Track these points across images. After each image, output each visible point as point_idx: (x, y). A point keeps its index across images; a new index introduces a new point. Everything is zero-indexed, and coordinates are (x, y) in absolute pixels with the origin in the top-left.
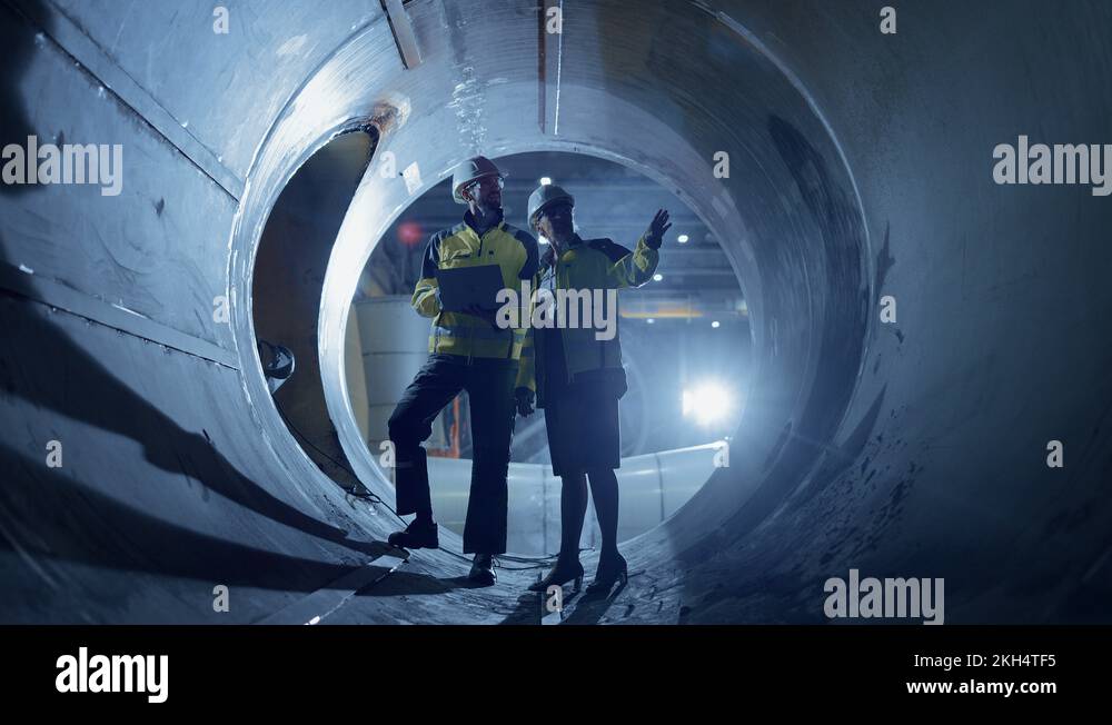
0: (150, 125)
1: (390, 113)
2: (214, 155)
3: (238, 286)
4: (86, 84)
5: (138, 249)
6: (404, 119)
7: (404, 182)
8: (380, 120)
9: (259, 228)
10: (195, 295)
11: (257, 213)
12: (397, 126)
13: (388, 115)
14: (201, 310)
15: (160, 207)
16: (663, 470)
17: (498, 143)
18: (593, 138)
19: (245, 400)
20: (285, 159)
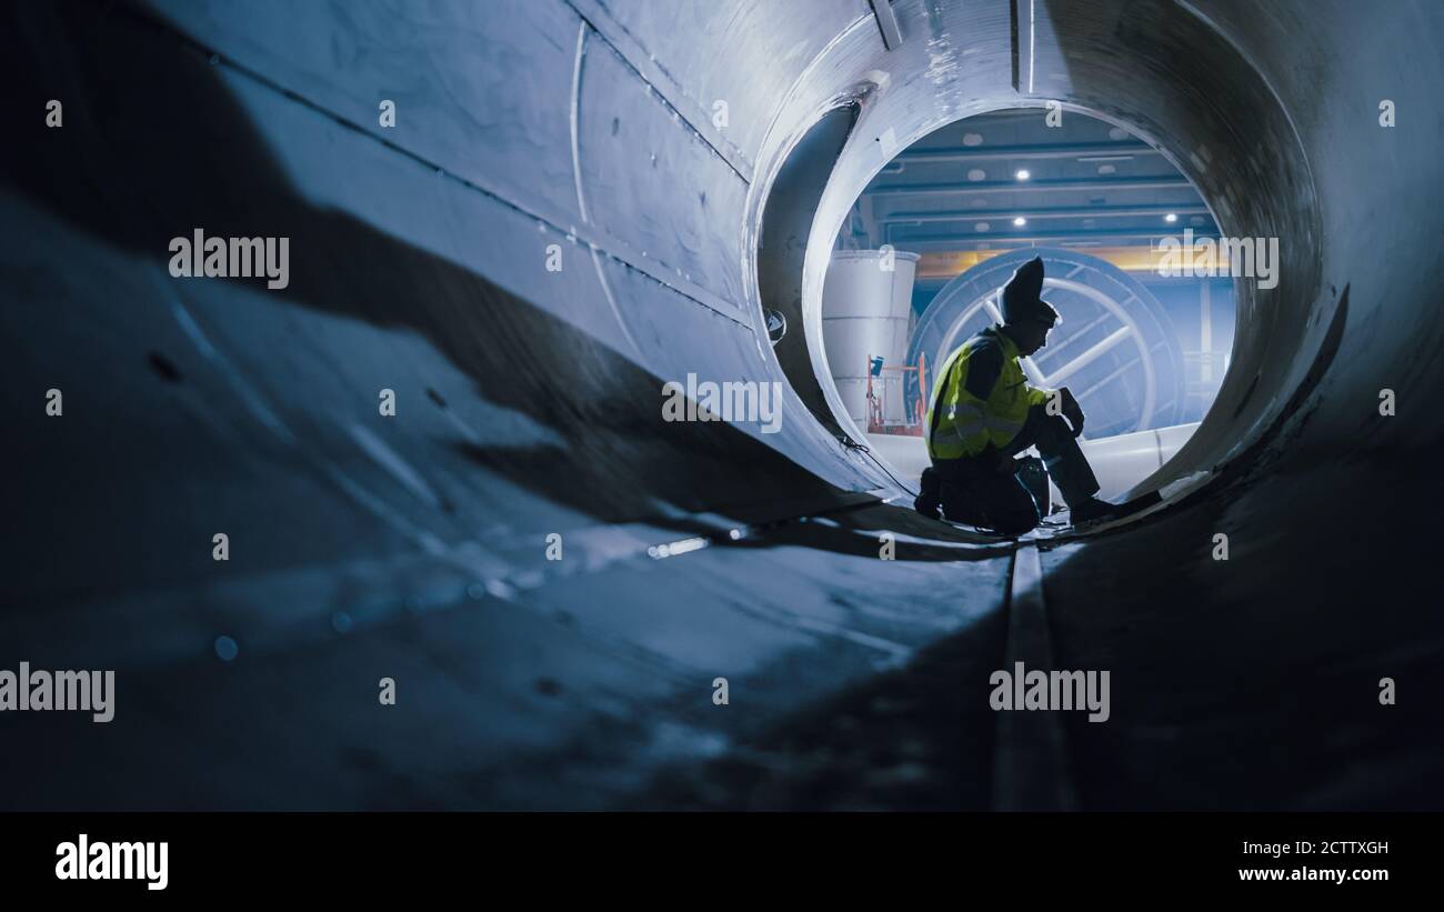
0: (700, 135)
1: (872, 87)
2: (735, 148)
3: (748, 257)
4: (668, 114)
5: (692, 233)
6: (884, 92)
7: (880, 146)
8: (863, 96)
9: (762, 204)
10: (724, 268)
11: (762, 191)
12: (876, 98)
13: (869, 91)
14: (727, 279)
15: (703, 198)
16: (1163, 449)
17: (973, 103)
18: (1069, 95)
19: (759, 356)
20: (784, 143)
